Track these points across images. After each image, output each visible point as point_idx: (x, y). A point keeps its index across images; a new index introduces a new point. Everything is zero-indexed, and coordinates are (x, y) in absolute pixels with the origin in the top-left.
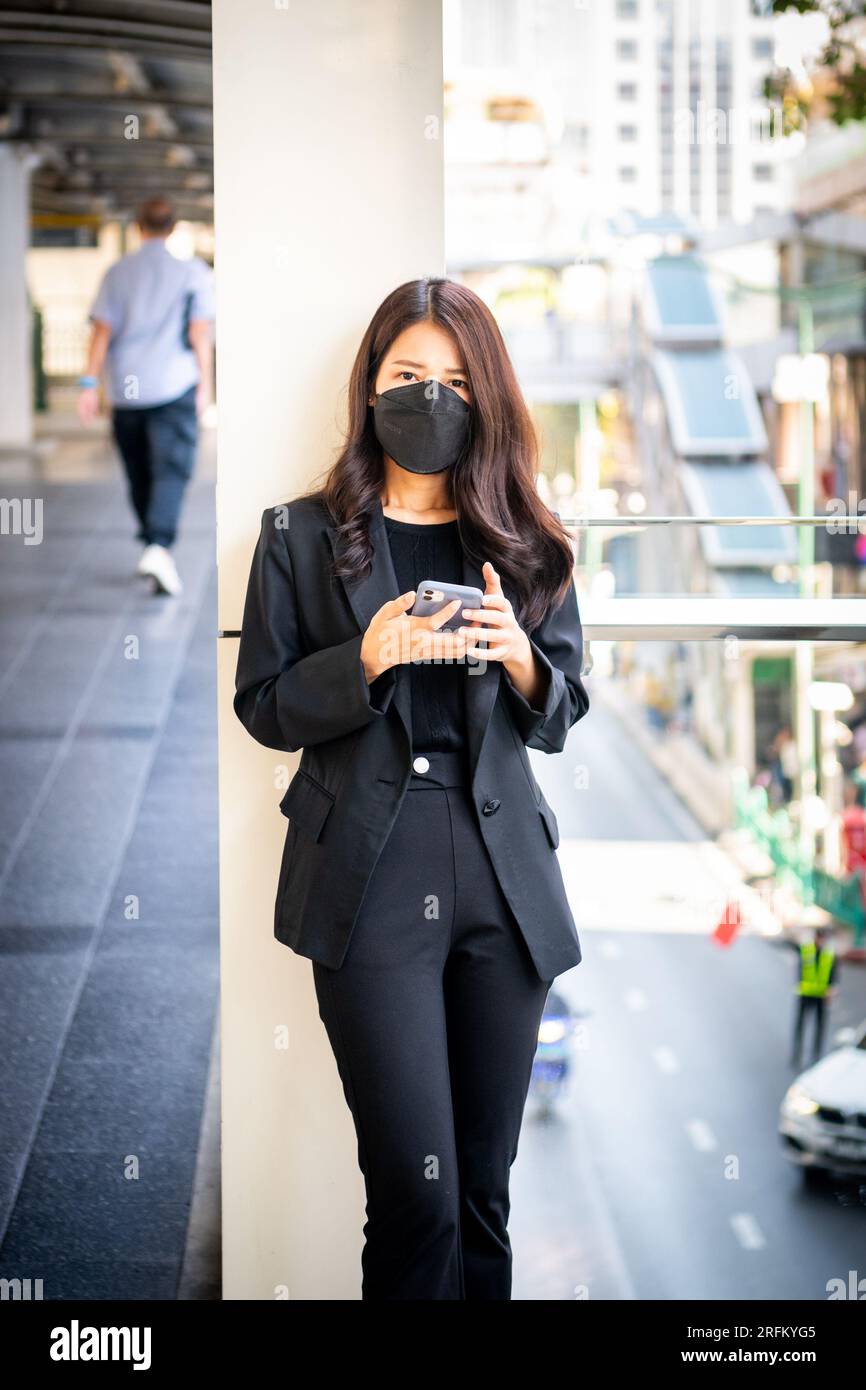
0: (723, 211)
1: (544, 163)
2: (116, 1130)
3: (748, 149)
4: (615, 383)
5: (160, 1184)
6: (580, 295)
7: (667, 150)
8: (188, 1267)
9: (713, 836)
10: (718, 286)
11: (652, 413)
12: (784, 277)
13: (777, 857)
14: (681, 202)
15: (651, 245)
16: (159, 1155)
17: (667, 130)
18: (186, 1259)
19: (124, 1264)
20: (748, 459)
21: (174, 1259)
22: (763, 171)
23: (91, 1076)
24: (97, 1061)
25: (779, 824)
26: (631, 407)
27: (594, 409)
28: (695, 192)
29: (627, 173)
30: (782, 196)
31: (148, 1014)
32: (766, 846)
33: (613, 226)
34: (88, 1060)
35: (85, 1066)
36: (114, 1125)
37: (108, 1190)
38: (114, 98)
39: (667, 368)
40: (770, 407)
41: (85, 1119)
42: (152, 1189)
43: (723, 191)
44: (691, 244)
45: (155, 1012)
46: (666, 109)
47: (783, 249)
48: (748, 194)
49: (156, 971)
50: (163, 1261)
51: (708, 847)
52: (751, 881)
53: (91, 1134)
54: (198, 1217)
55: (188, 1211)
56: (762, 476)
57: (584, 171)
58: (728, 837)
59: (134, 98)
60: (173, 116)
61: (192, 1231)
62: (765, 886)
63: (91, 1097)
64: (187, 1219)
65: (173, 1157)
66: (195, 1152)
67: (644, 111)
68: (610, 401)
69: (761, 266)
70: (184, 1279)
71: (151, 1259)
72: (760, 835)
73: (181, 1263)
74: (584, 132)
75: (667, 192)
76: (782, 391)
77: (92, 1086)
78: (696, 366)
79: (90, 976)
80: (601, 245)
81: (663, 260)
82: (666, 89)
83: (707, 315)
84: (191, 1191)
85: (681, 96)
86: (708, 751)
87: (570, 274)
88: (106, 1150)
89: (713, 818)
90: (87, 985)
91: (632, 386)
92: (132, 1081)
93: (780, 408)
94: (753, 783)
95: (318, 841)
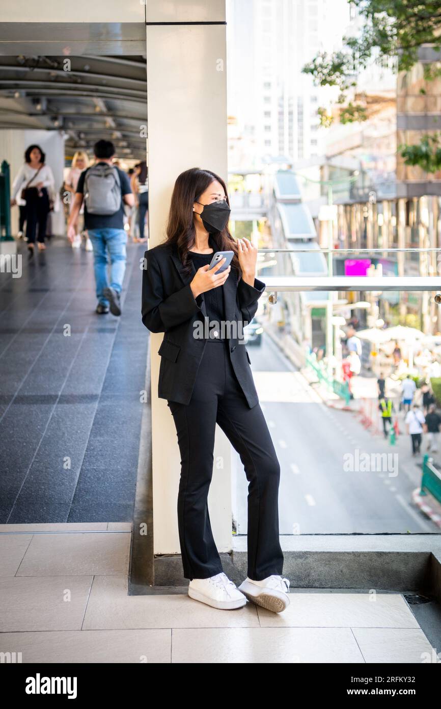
0: (301, 156)
1: (239, 139)
2: (110, 461)
3: (309, 135)
4: (264, 215)
5: (125, 478)
6: (252, 183)
7: (281, 135)
8: (136, 505)
9: (299, 369)
10: (300, 180)
11: (277, 224)
12: (322, 177)
13: (320, 376)
14: (286, 152)
15: (275, 167)
16: (124, 469)
17: (281, 127)
18: (136, 503)
19: (115, 504)
20: (310, 240)
21: (132, 503)
22: (314, 142)
23: (100, 444)
24: (102, 439)
25: (320, 365)
26: (269, 223)
27: (257, 223)
28: (290, 149)
29: (268, 142)
30: (321, 150)
31: (118, 423)
32: (316, 373)
33: (263, 160)
34: (99, 438)
35: (98, 440)
36: (109, 459)
37: (108, 480)
38: (95, 114)
39: (282, 208)
40: (317, 223)
41: (99, 457)
42: (123, 480)
43: (300, 149)
44: (290, 166)
45: (121, 423)
46: (281, 120)
47: (322, 168)
48: (308, 149)
49: (120, 409)
50: (129, 503)
51: (297, 373)
52: (311, 384)
53: (101, 462)
54: (140, 489)
55: (136, 487)
56: (314, 246)
57: (253, 142)
58: (303, 370)
59: (101, 114)
60: (114, 121)
61: (137, 494)
62: (314, 386)
63: (101, 450)
64: (135, 490)
65: (130, 470)
66: (137, 468)
67: (273, 121)
68: (262, 220)
69: (315, 174)
70: (135, 509)
71: (124, 503)
72: (314, 368)
73: (134, 504)
74: (253, 128)
75: (281, 149)
76: (321, 217)
77: (101, 447)
78: (291, 208)
79: (97, 411)
80: (259, 167)
81: (280, 171)
82: (281, 113)
83: (298, 192)
84: (136, 480)
85: (286, 117)
86: (297, 341)
87: (248, 177)
88: (107, 467)
89: (298, 363)
90: (96, 414)
91: (270, 216)
92: (114, 445)
93: (320, 222)
94: (312, 351)
95: (176, 362)
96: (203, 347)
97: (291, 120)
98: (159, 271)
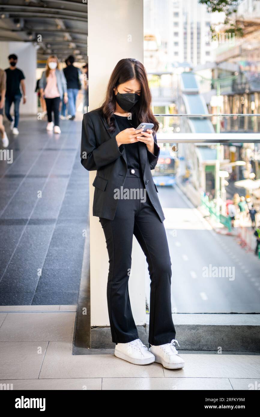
0: (198, 63)
1: (157, 50)
2: (63, 263)
3: (204, 48)
4: (173, 102)
5: (73, 275)
6: (165, 81)
7: (185, 48)
8: (80, 294)
9: (196, 207)
10: (198, 78)
11: (182, 109)
12: (213, 77)
13: (211, 212)
14: (189, 60)
15: (181, 70)
16: (73, 269)
17: (185, 43)
18: (80, 292)
19: (65, 293)
20: (205, 118)
21: (77, 292)
22: (208, 53)
23: (56, 252)
24: (58, 248)
25: (211, 204)
26: (177, 107)
27: (168, 108)
28: (192, 58)
29: (176, 53)
30: (212, 58)
31: (70, 238)
32: (208, 209)
33: (173, 65)
34: (55, 248)
35: (55, 249)
36: (62, 262)
37: (61, 277)
38: (57, 31)
39: (186, 98)
40: (210, 108)
41: (55, 261)
42: (71, 276)
43: (198, 58)
44: (191, 69)
45: (71, 238)
46: (185, 38)
47: (213, 70)
48: (204, 58)
49: (71, 229)
50: (75, 292)
51: (195, 209)
52: (205, 217)
53: (57, 264)
54: (83, 283)
55: (80, 281)
56: (208, 122)
57: (166, 53)
58: (199, 207)
59: (62, 31)
60: (71, 36)
61: (81, 286)
62: (208, 218)
63: (56, 256)
64: (80, 283)
65: (76, 269)
66: (81, 268)
67: (180, 39)
68: (172, 106)
69: (208, 74)
70: (79, 296)
71: (72, 292)
72: (207, 206)
73: (79, 293)
74: (166, 43)
75: (185, 58)
76: (212, 104)
77: (57, 254)
78: (193, 98)
79: (55, 229)
80: (170, 69)
81: (185, 73)
82: (185, 34)
83: (195, 86)
84: (81, 277)
85: (189, 36)
86: (195, 188)
87: (163, 76)
88: (60, 268)
89: (196, 202)
90: (54, 232)
91: (177, 103)
92: (66, 253)
93: (212, 108)
94: (205, 195)
95: (105, 191)
96: (123, 180)
97: (192, 38)
98: (93, 128)
